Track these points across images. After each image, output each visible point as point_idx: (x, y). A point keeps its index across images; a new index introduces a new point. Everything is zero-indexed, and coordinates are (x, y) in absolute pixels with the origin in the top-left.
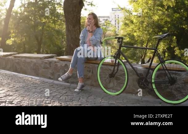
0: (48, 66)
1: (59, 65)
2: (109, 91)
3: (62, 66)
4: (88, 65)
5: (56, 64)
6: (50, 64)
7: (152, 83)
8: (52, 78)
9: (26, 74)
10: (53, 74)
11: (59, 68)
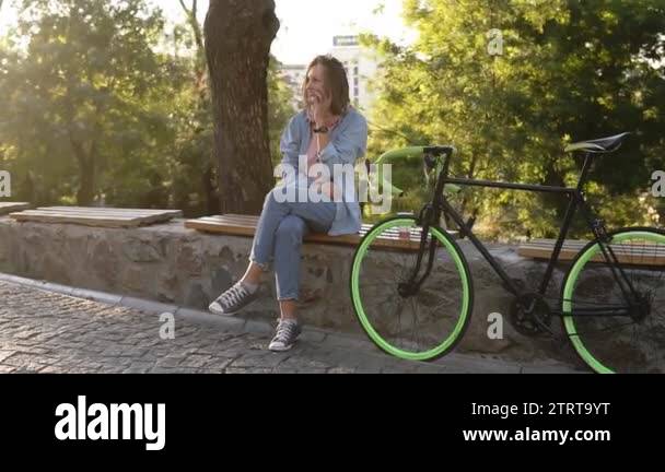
0: (155, 255)
1: (197, 249)
2: (397, 347)
3: (211, 253)
4: (312, 251)
5: (187, 245)
6: (163, 248)
7: (562, 315)
8: (170, 297)
9: (67, 282)
10: (173, 283)
11: (199, 261)
